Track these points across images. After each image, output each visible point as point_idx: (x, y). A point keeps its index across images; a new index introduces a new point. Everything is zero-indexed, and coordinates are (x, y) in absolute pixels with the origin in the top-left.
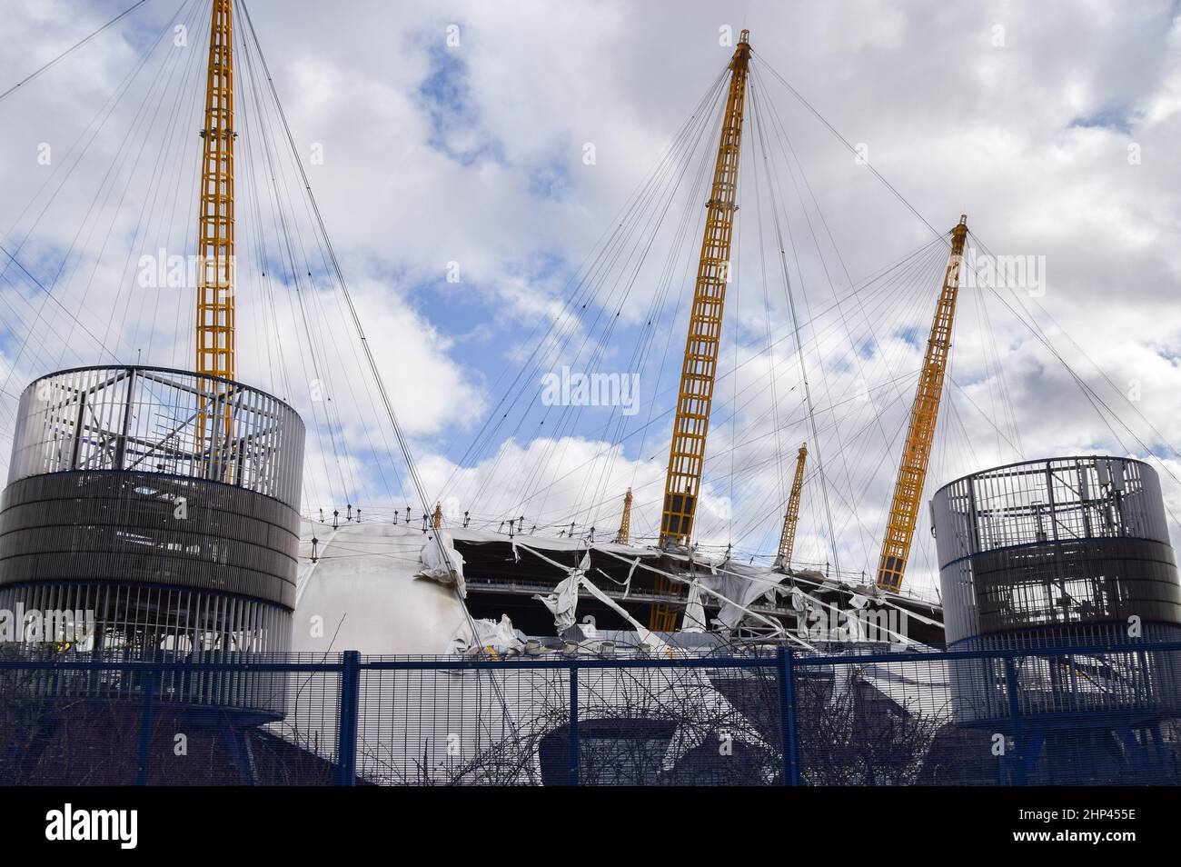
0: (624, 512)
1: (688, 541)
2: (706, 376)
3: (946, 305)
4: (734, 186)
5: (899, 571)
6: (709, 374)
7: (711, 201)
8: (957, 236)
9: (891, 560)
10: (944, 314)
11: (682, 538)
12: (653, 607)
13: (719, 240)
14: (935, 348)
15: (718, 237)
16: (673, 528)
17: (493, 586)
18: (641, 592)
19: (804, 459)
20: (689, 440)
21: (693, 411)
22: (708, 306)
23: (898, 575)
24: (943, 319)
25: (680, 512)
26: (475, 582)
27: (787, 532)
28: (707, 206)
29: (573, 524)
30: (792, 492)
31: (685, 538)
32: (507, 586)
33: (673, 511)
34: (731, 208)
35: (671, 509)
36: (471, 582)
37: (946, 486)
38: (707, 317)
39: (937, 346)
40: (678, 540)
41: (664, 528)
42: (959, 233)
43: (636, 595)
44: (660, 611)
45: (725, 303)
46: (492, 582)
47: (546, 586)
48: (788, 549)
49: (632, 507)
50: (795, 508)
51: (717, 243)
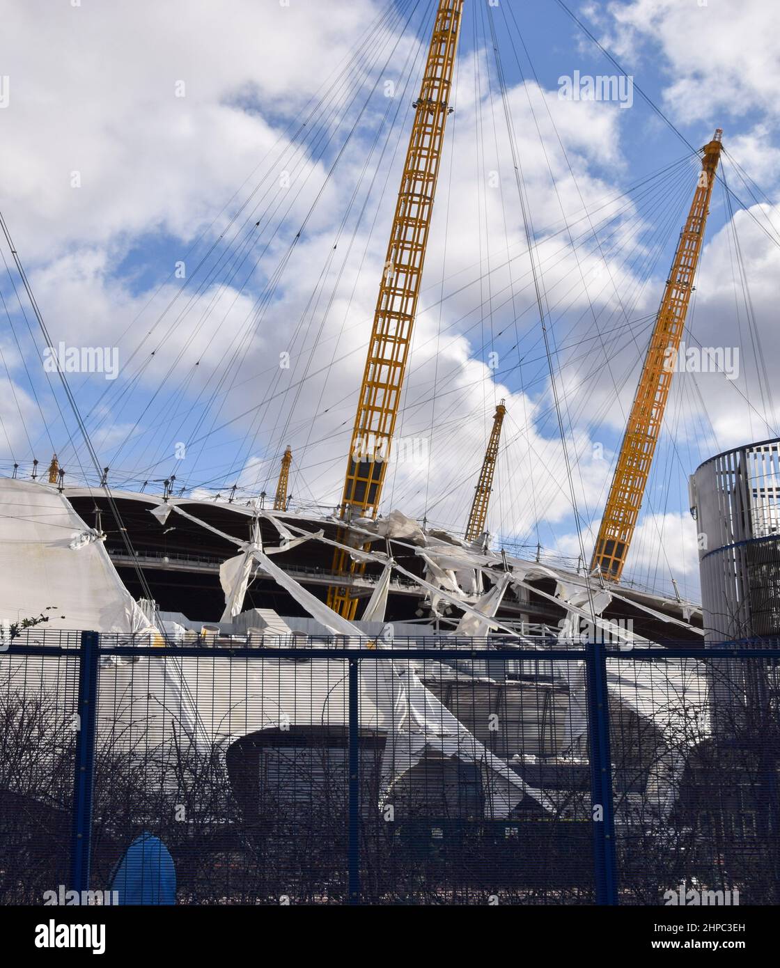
0: (282, 475)
1: (374, 512)
2: (405, 315)
3: (690, 240)
4: (449, 83)
5: (620, 558)
6: (409, 312)
7: (420, 100)
8: (709, 155)
9: (611, 543)
10: (687, 250)
11: (368, 509)
12: (330, 590)
13: (428, 149)
14: (675, 291)
15: (426, 145)
16: (359, 497)
17: (142, 559)
18: (318, 572)
19: (502, 418)
20: (381, 391)
21: (387, 356)
22: (411, 230)
23: (619, 562)
24: (686, 256)
25: (367, 477)
26: (120, 554)
27: (478, 505)
28: (414, 106)
29: (235, 488)
30: (486, 457)
31: (371, 509)
32: (158, 560)
33: (359, 476)
34: (443, 110)
35: (356, 473)
36: (115, 553)
37: (714, 459)
38: (408, 242)
39: (678, 289)
40: (364, 511)
41: (347, 496)
42: (712, 151)
43: (312, 575)
44: (339, 595)
45: (431, 226)
46: (141, 555)
47: (205, 561)
48: (479, 526)
49: (291, 469)
50: (489, 477)
51: (425, 153)
